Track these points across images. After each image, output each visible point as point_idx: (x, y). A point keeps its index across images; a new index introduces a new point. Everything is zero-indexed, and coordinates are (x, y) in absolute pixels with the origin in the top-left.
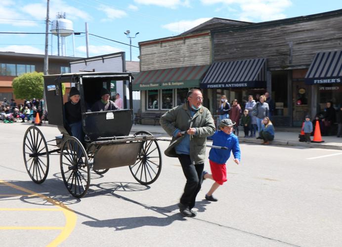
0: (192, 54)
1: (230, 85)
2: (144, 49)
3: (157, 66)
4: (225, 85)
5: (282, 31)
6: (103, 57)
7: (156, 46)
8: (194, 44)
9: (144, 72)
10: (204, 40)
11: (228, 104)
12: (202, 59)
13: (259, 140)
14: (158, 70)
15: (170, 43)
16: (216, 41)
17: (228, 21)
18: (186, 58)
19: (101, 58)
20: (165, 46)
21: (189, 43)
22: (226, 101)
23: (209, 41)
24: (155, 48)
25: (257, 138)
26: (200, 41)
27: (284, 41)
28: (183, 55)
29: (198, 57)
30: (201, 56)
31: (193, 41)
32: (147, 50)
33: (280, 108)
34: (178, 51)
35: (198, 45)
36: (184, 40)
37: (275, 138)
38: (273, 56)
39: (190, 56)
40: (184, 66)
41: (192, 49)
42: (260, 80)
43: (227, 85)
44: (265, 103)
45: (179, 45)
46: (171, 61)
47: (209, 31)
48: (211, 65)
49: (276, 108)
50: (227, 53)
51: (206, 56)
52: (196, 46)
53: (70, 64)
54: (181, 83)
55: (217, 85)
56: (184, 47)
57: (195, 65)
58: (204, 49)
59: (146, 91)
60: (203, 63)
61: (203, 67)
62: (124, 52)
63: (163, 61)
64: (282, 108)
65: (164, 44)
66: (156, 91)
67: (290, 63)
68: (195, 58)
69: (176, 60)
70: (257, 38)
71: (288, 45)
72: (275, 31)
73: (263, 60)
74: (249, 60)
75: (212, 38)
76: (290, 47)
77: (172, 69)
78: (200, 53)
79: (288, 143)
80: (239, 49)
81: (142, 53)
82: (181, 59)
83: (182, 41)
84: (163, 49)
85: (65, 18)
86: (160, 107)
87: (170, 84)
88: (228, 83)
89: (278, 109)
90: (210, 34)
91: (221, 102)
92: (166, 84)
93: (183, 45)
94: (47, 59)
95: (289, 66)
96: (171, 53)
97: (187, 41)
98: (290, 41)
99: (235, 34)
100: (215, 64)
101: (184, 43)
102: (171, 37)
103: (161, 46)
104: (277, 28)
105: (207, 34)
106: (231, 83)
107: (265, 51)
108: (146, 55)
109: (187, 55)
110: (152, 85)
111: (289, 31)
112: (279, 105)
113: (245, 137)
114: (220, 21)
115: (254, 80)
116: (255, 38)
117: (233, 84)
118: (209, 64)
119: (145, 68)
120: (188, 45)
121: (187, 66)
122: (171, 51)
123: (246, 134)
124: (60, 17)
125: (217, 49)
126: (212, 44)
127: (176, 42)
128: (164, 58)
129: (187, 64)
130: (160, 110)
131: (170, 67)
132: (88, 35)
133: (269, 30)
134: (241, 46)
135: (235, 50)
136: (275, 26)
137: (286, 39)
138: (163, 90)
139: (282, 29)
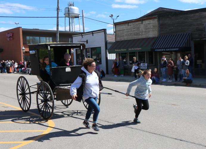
0: (147, 30)
1: (169, 50)
2: (118, 27)
3: (126, 38)
4: (166, 50)
5: (200, 16)
6: (92, 33)
7: (125, 25)
8: (148, 24)
9: (118, 42)
10: (154, 21)
11: (166, 61)
12: (153, 33)
13: (183, 83)
14: (126, 41)
15: (134, 23)
16: (161, 22)
17: (168, 10)
18: (143, 33)
19: (91, 33)
20: (131, 25)
21: (145, 23)
22: (165, 59)
23: (157, 22)
24: (125, 26)
25: (183, 82)
26: (152, 22)
27: (201, 22)
28: (141, 31)
29: (150, 32)
30: (152, 32)
31: (147, 22)
32: (119, 28)
33: (199, 63)
34: (138, 28)
35: (150, 24)
36: (142, 21)
37: (193, 82)
38: (195, 31)
39: (145, 32)
40: (142, 38)
41: (147, 27)
42: (187, 46)
43: (167, 50)
44: (187, 61)
45: (139, 25)
46: (134, 34)
47: (157, 16)
48: (158, 37)
49: (198, 63)
50: (168, 30)
51: (155, 31)
52: (149, 25)
53: (72, 37)
54: (140, 49)
55: (161, 50)
56: (142, 26)
57: (149, 37)
58: (154, 27)
59: (119, 54)
60: (154, 36)
61: (153, 38)
62: (106, 29)
63: (130, 34)
64: (201, 63)
65: (130, 24)
66: (126, 53)
67: (205, 36)
68: (149, 33)
69: (137, 34)
70: (185, 20)
71: (203, 24)
72: (196, 16)
73: (189, 34)
74: (180, 34)
75: (159, 20)
76: (205, 26)
77: (134, 40)
78: (152, 29)
79: (200, 85)
80: (174, 27)
81: (117, 30)
82: (140, 33)
83: (141, 22)
84: (129, 27)
85: (73, 6)
86: (128, 63)
87: (133, 49)
88: (168, 48)
89: (199, 64)
90: (157, 18)
91: (162, 60)
92: (131, 49)
93: (141, 25)
94: (58, 34)
95: (204, 38)
96: (134, 29)
97: (143, 22)
98: (205, 22)
99: (172, 18)
100: (160, 36)
101: (142, 23)
102: (134, 20)
103: (128, 25)
104: (197, 14)
105: (155, 18)
106: (169, 48)
107: (190, 28)
108: (119, 31)
109: (144, 31)
110: (122, 50)
111: (204, 16)
112: (199, 62)
113: (175, 81)
114: (163, 9)
115: (183, 46)
116: (184, 21)
117: (170, 49)
118: (157, 36)
119: (119, 39)
120: (144, 25)
121: (144, 38)
122: (134, 28)
123: (176, 79)
124: (71, 5)
125: (161, 27)
126: (159, 24)
127: (137, 23)
128: (130, 33)
129: (144, 36)
130: (128, 66)
131: (134, 39)
132: (84, 18)
133: (192, 15)
134: (176, 25)
135: (172, 27)
136: (196, 13)
137: (202, 21)
138: (130, 53)
139: (200, 15)
